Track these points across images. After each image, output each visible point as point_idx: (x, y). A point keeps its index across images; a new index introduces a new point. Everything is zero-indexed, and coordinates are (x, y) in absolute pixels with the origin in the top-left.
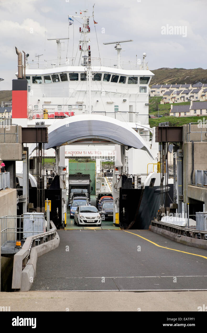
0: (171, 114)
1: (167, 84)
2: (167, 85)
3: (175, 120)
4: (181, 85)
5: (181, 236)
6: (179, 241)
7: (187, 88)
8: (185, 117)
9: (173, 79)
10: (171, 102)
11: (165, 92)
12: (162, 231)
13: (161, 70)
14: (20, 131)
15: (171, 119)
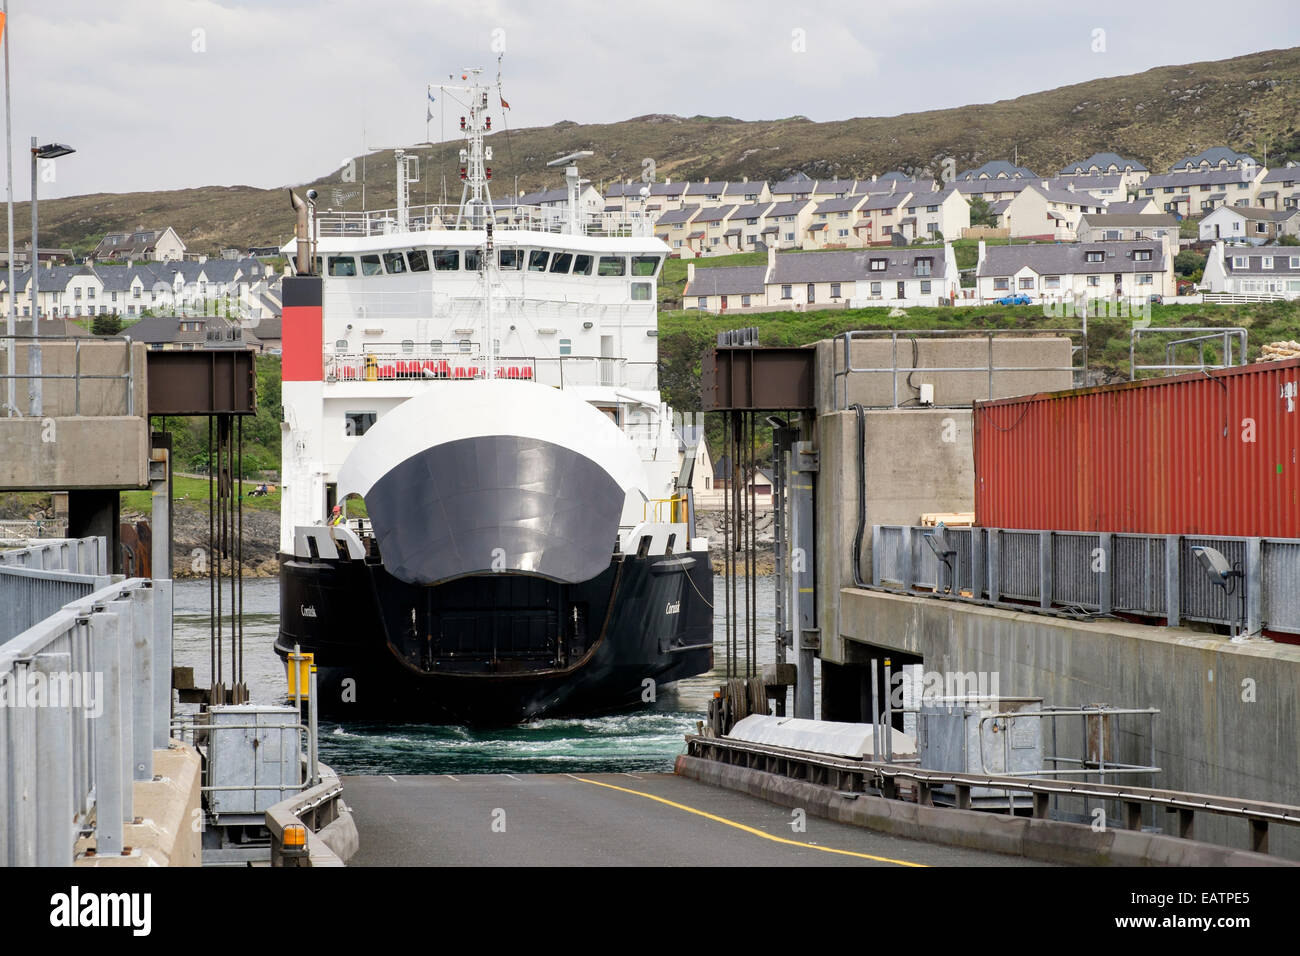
0: (690, 303)
1: (668, 181)
2: (669, 186)
3: (705, 326)
4: (727, 184)
5: (857, 797)
6: (848, 819)
7: (751, 196)
8: (744, 313)
9: (693, 162)
10: (687, 253)
11: (662, 212)
12: (751, 780)
13: (643, 125)
14: (142, 366)
15: (691, 322)
